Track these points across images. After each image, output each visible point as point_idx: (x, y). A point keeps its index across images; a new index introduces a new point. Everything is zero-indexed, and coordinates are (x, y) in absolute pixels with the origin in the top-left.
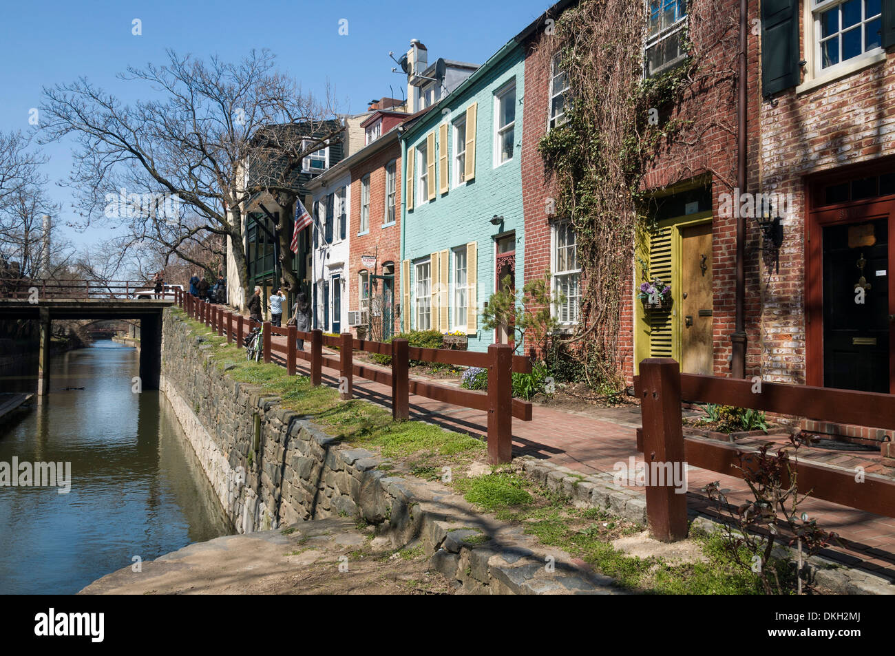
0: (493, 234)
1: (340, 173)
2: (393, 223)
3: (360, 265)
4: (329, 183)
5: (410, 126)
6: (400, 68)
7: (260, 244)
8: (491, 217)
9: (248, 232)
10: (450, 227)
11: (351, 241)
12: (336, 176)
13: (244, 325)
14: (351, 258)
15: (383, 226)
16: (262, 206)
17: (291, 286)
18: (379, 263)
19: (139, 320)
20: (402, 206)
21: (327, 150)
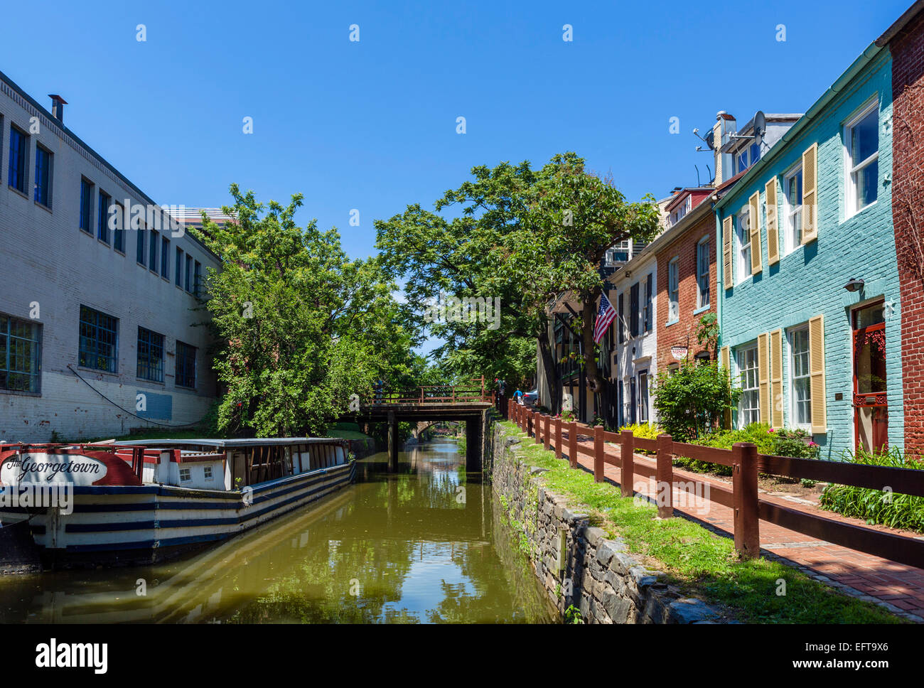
0: (848, 304)
1: (645, 261)
2: (707, 307)
3: (669, 358)
4: (633, 273)
5: (725, 194)
6: (705, 146)
7: (566, 345)
8: (846, 281)
9: (556, 334)
10: (782, 303)
11: (658, 332)
12: (640, 265)
13: (551, 425)
14: (658, 351)
15: (696, 312)
16: (567, 305)
17: (596, 386)
18: (692, 354)
19: (465, 422)
20: (719, 285)
21: (630, 241)
